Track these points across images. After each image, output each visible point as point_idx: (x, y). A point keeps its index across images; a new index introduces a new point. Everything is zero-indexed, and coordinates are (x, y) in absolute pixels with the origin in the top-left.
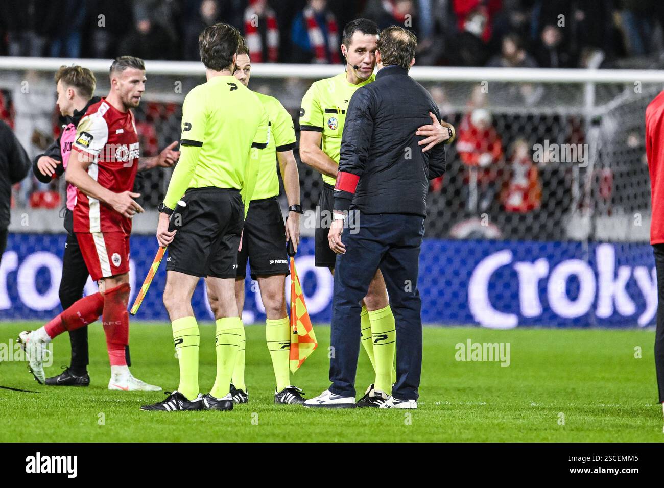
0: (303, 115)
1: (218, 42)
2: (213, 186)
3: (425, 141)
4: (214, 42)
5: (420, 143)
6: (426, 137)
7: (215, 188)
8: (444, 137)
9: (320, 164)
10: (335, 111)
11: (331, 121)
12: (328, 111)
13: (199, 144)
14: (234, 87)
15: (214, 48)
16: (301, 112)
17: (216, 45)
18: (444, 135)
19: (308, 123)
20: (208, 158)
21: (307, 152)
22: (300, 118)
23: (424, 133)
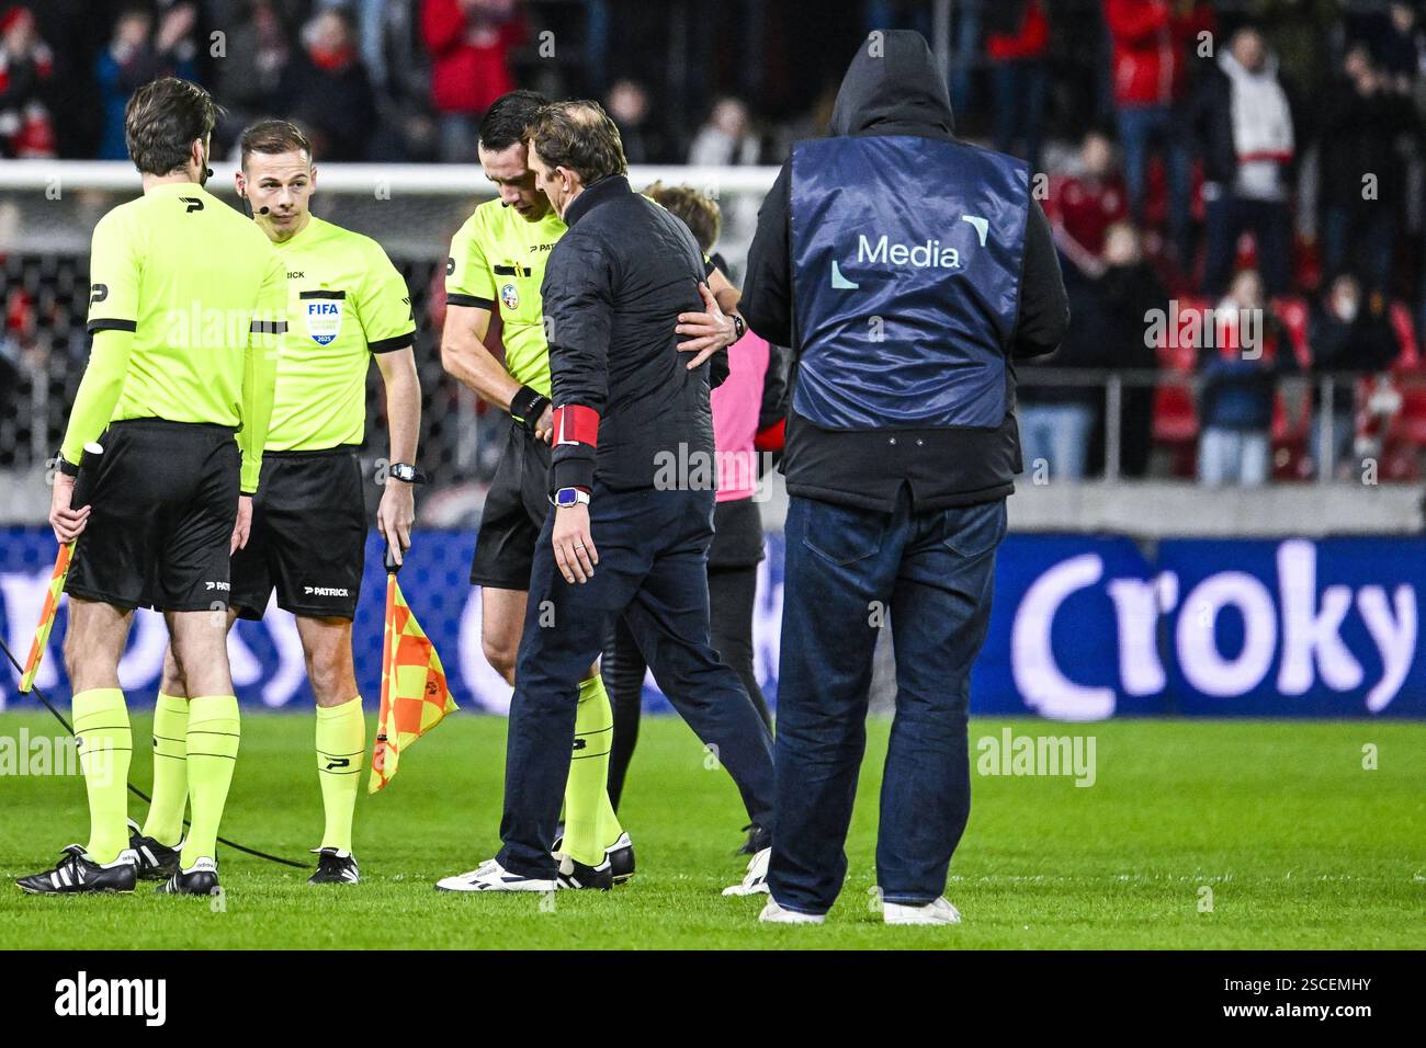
0: (450, 272)
1: (156, 114)
2: (153, 415)
3: (690, 345)
4: (147, 115)
5: (681, 347)
6: (692, 337)
7: (158, 419)
8: (726, 339)
9: (475, 377)
10: (509, 271)
11: (507, 291)
12: (501, 270)
13: (129, 326)
14: (195, 205)
15: (148, 127)
16: (449, 266)
17: (151, 121)
18: (726, 336)
19: (460, 289)
20: (150, 356)
21: (453, 351)
22: (447, 277)
23: (690, 329)
